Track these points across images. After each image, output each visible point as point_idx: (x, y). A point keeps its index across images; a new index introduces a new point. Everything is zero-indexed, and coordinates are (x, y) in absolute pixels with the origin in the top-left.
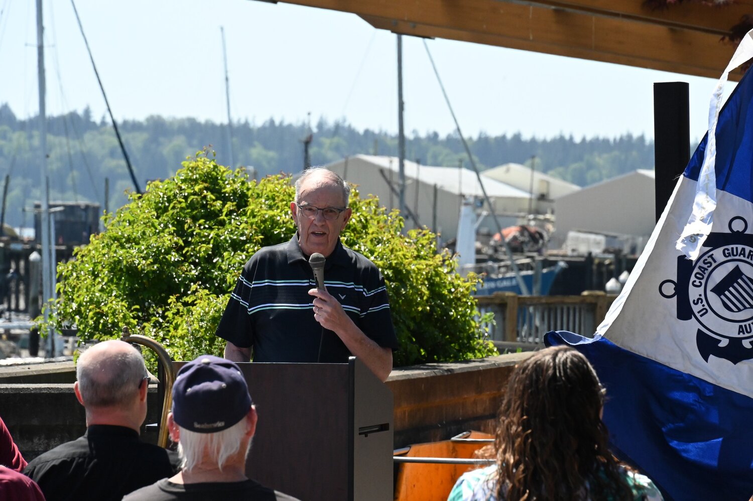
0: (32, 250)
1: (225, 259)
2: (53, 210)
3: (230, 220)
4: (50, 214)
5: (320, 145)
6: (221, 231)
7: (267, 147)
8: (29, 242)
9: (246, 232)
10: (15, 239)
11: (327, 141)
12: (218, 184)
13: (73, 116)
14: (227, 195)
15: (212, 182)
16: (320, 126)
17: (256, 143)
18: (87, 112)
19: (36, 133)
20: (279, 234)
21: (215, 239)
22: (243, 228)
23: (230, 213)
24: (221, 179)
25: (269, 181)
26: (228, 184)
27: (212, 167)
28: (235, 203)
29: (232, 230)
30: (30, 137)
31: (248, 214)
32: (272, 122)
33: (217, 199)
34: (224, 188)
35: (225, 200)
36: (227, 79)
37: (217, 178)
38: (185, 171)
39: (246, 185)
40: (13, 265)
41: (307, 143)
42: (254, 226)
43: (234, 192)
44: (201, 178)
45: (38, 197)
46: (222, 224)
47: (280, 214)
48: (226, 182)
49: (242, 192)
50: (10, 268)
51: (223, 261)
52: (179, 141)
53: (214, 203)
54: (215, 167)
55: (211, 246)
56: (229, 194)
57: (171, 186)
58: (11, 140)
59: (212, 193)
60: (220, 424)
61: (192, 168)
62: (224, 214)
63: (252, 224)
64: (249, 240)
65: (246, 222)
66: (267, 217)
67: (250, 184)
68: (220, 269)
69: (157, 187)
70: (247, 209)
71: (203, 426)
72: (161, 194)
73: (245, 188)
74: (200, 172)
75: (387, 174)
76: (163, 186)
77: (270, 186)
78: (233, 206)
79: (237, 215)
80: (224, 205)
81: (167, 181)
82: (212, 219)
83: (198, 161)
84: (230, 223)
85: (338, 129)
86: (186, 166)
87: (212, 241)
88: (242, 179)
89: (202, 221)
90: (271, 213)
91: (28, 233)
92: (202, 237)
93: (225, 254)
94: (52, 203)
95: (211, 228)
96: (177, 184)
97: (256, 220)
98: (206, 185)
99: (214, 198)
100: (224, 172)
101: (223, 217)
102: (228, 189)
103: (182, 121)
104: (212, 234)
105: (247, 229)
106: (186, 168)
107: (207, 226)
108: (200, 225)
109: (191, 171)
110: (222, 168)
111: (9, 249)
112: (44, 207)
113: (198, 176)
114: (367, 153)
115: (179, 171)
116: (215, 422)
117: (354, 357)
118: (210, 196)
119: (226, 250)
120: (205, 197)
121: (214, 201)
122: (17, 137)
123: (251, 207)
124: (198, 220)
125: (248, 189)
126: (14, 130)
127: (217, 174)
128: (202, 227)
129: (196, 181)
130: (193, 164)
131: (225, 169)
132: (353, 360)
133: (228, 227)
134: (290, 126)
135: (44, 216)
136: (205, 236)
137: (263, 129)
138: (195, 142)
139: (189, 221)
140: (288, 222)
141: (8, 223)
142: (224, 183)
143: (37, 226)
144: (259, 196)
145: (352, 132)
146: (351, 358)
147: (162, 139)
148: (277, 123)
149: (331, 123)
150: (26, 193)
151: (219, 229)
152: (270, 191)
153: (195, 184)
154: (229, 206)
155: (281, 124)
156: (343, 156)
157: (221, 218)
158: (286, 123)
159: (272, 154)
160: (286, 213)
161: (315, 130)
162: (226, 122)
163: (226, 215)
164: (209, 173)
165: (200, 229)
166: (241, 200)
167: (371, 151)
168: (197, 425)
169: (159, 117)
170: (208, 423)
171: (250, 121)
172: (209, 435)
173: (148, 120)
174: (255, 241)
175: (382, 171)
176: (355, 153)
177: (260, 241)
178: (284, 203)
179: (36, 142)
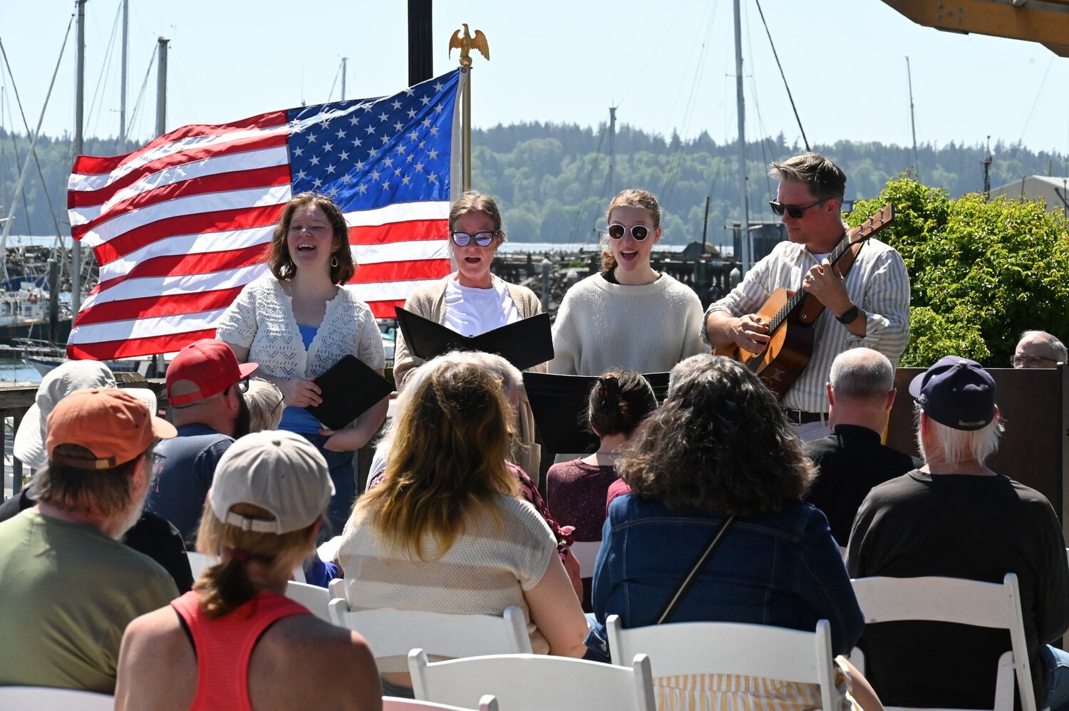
0: (732, 266)
1: (927, 273)
2: (753, 228)
3: (931, 236)
4: (749, 232)
5: (998, 167)
6: (923, 246)
7: (948, 170)
8: (728, 259)
9: (947, 247)
10: (716, 256)
11: (1005, 164)
12: (920, 203)
13: (769, 141)
14: (928, 212)
15: (915, 201)
16: (998, 148)
17: (938, 166)
18: (781, 138)
19: (734, 158)
20: (977, 249)
21: (918, 255)
22: (943, 244)
23: (930, 230)
24: (923, 198)
25: (967, 198)
26: (929, 202)
27: (914, 186)
28: (935, 220)
29: (933, 246)
30: (728, 162)
31: (947, 231)
32: (953, 145)
33: (919, 216)
34: (926, 206)
35: (926, 217)
36: (912, 106)
37: (919, 197)
38: (890, 191)
39: (946, 203)
40: (715, 280)
41: (987, 165)
42: (953, 243)
43: (935, 210)
44: (904, 197)
45: (736, 216)
46: (924, 239)
47: (977, 230)
48: (928, 201)
49: (943, 210)
50: (712, 283)
51: (925, 275)
52: (866, 164)
53: (917, 221)
54: (917, 187)
55: (914, 260)
56: (930, 211)
57: (876, 205)
58: (710, 165)
59: (915, 211)
60: (982, 422)
61: (896, 187)
62: (926, 230)
63: (951, 240)
64: (949, 255)
65: (946, 238)
66: (965, 233)
67: (950, 203)
68: (922, 282)
69: (863, 206)
70: (946, 226)
71: (968, 424)
72: (867, 213)
73: (945, 206)
74: (903, 191)
75: (1061, 192)
76: (869, 206)
77: (968, 204)
78: (933, 223)
79: (938, 232)
80: (925, 221)
81: (872, 200)
82: (915, 235)
83: (901, 181)
84: (931, 239)
85: (1015, 152)
86: (890, 186)
87: (914, 257)
88: (943, 197)
89: (905, 237)
90: (969, 229)
91: (728, 250)
92: (905, 253)
93: (928, 268)
94: (750, 222)
95: (914, 244)
96: (881, 203)
97: (955, 236)
98: (909, 203)
99: (916, 215)
100: (926, 191)
101: (925, 233)
102: (930, 206)
103: (867, 146)
104: (915, 249)
105: (947, 244)
106: (890, 188)
107: (909, 242)
108: (903, 241)
109: (895, 191)
110: (924, 188)
111: (711, 265)
112: (744, 226)
113: (901, 195)
114: (1042, 174)
115: (883, 190)
116: (979, 421)
117: (1062, 363)
118: (912, 213)
119: (928, 264)
120: (908, 214)
121: (916, 218)
122: (716, 162)
123: (950, 225)
124: (902, 237)
125: (948, 207)
126: (713, 156)
127: (919, 193)
128: (905, 243)
129: (899, 199)
130: (897, 184)
131: (926, 188)
132: (1061, 366)
133: (930, 242)
134: (969, 149)
135: (744, 234)
136: (907, 252)
137: (944, 152)
138: (881, 166)
139: (893, 237)
140: (984, 237)
141: (710, 241)
142: (925, 202)
143: (737, 244)
144: (958, 214)
145: (1027, 154)
146: (1059, 363)
147: (850, 163)
148: (957, 147)
149: (1007, 145)
150: (725, 214)
151: (920, 245)
152: (968, 209)
153: (899, 203)
154: (930, 223)
155: (961, 147)
156: (1019, 177)
157: (923, 234)
158: (965, 147)
159: (953, 175)
160: (983, 230)
161: (993, 153)
162: (910, 146)
163: (928, 231)
164: (912, 193)
165: (903, 245)
166: (941, 218)
167: (1046, 172)
168: (961, 423)
169: (847, 142)
170: (973, 422)
171: (932, 144)
172: (971, 432)
173: (836, 145)
174: (953, 256)
175: (1057, 189)
176: (1031, 174)
177: (959, 256)
178: (981, 219)
179: (735, 166)
